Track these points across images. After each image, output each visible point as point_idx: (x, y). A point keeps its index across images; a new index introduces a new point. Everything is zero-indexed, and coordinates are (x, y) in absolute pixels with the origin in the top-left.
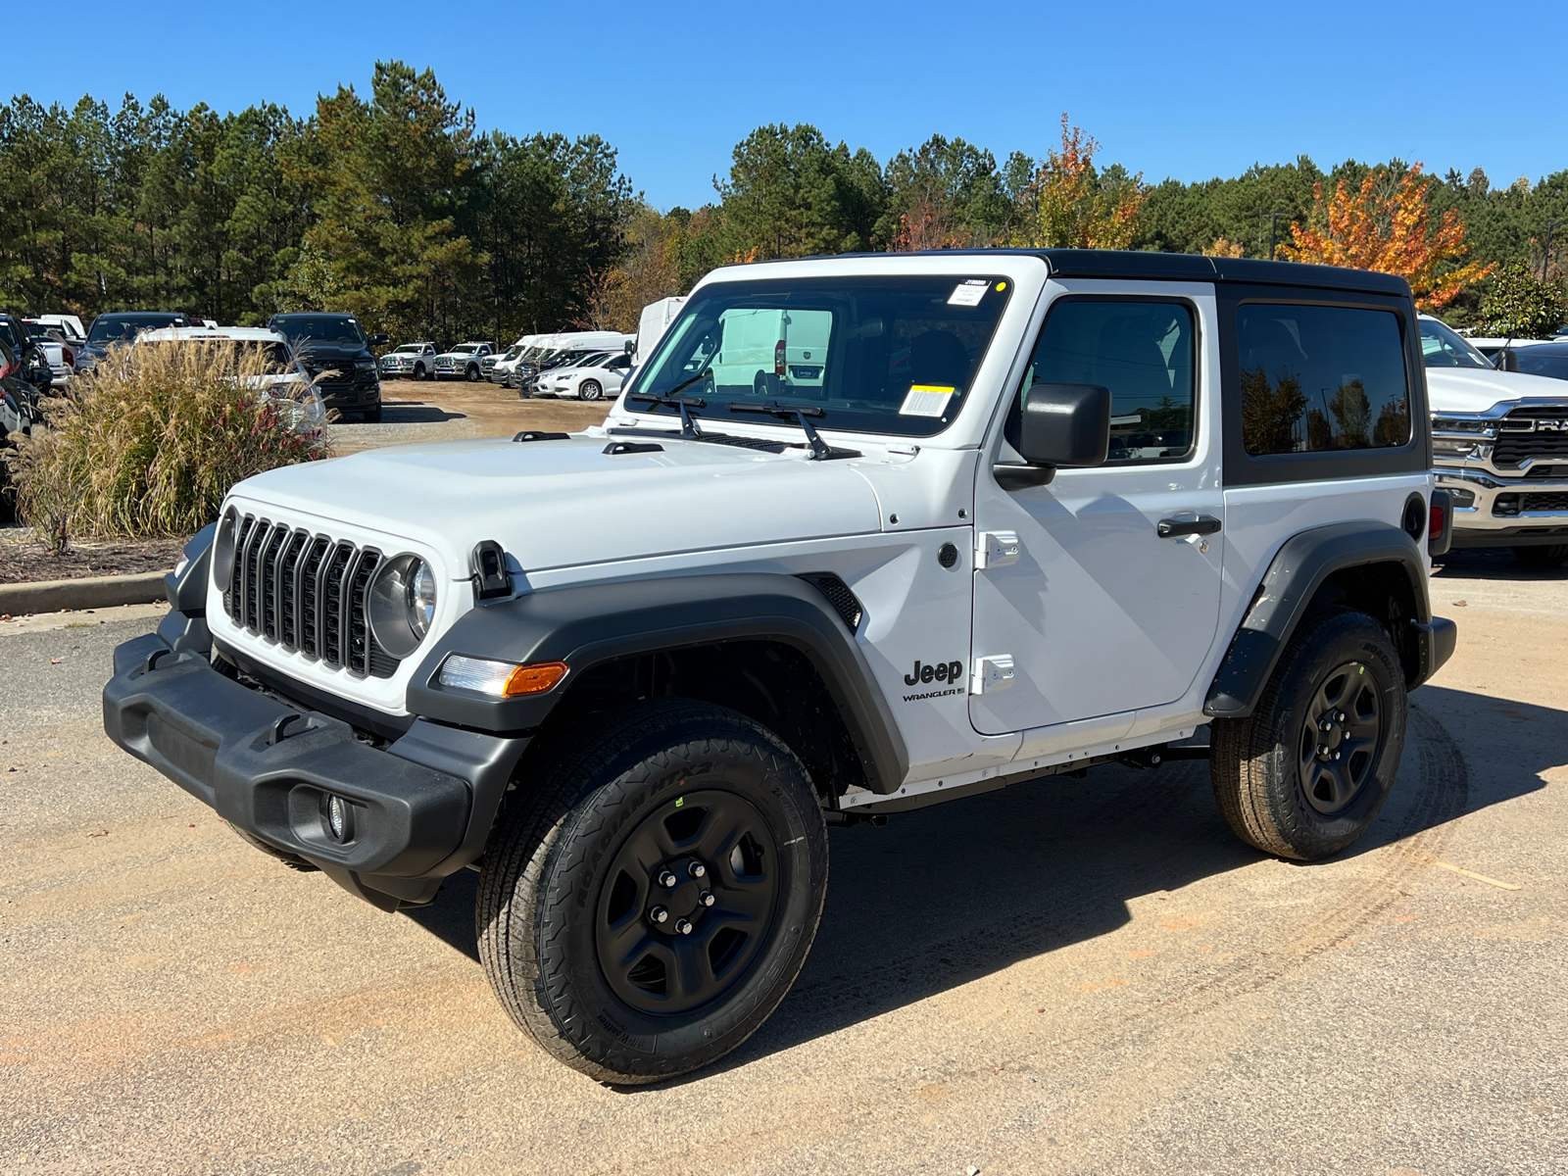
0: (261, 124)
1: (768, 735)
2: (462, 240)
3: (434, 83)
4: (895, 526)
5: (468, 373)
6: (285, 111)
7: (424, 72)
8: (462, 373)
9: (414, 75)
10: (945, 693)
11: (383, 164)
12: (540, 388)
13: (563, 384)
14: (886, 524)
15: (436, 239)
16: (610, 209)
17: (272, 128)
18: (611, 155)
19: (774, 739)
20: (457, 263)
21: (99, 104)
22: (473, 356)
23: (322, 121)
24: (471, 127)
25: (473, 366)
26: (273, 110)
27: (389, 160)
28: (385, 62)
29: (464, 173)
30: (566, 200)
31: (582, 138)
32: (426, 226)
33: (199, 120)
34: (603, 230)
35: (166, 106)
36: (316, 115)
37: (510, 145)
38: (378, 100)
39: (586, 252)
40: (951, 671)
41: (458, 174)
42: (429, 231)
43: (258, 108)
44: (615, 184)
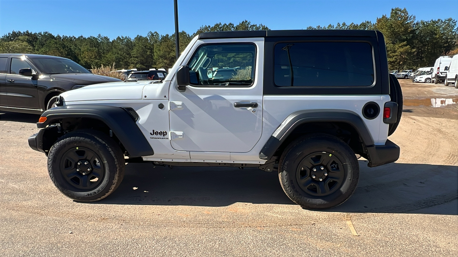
0: (365, 26)
1: (98, 139)
2: (408, 46)
3: (406, 11)
4: (146, 98)
5: (405, 77)
6: (370, 22)
7: (404, 9)
8: (403, 77)
9: (401, 10)
10: (162, 138)
11: (390, 31)
12: (415, 80)
13: (421, 79)
14: (144, 98)
15: (402, 47)
16: (453, 36)
17: (367, 26)
18: (455, 22)
19: (100, 140)
20: (406, 52)
21: (332, 25)
22: (407, 73)
23: (378, 23)
24: (414, 20)
25: (406, 75)
26: (368, 22)
27: (392, 30)
28: (394, 8)
29: (411, 31)
30: (439, 35)
31: (446, 19)
32: (399, 44)
33: (352, 26)
34: (450, 41)
35: (345, 24)
36: (377, 23)
37: (425, 23)
38: (391, 17)
39: (444, 47)
40: (164, 134)
41: (409, 31)
42: (400, 45)
43: (364, 22)
44: (455, 30)
